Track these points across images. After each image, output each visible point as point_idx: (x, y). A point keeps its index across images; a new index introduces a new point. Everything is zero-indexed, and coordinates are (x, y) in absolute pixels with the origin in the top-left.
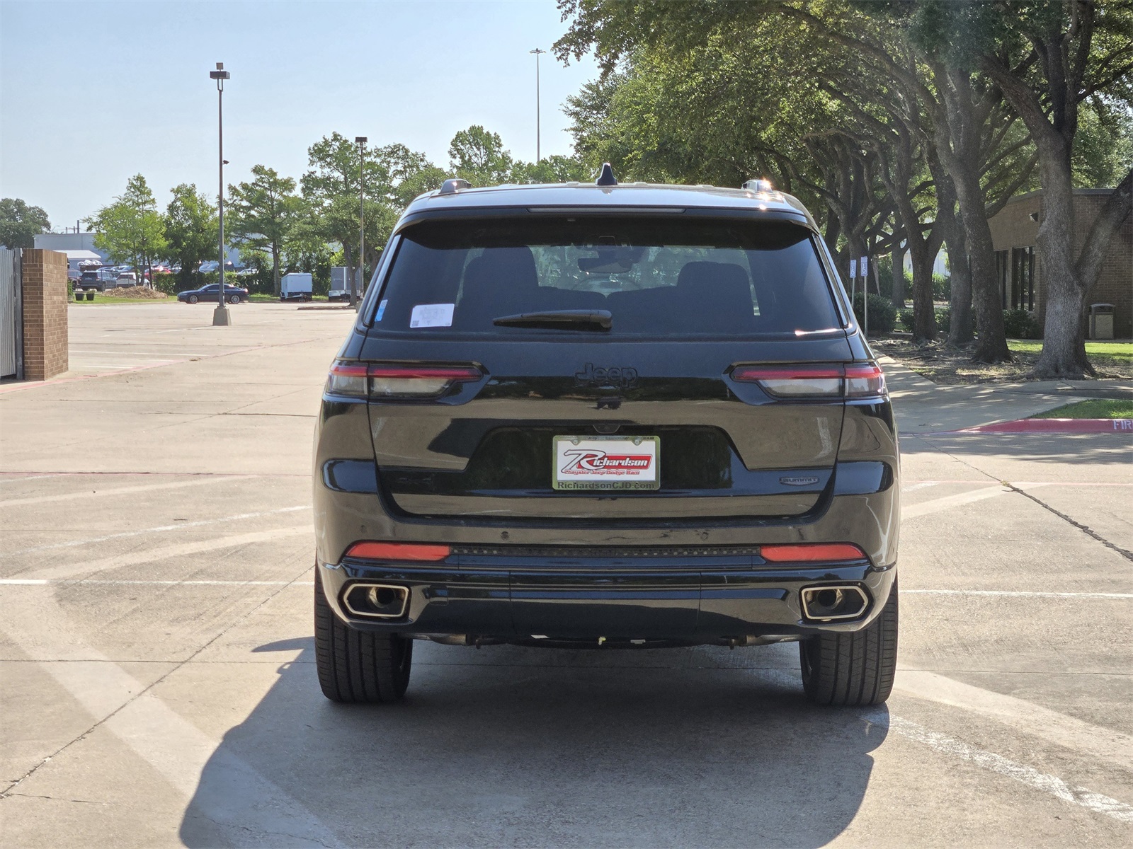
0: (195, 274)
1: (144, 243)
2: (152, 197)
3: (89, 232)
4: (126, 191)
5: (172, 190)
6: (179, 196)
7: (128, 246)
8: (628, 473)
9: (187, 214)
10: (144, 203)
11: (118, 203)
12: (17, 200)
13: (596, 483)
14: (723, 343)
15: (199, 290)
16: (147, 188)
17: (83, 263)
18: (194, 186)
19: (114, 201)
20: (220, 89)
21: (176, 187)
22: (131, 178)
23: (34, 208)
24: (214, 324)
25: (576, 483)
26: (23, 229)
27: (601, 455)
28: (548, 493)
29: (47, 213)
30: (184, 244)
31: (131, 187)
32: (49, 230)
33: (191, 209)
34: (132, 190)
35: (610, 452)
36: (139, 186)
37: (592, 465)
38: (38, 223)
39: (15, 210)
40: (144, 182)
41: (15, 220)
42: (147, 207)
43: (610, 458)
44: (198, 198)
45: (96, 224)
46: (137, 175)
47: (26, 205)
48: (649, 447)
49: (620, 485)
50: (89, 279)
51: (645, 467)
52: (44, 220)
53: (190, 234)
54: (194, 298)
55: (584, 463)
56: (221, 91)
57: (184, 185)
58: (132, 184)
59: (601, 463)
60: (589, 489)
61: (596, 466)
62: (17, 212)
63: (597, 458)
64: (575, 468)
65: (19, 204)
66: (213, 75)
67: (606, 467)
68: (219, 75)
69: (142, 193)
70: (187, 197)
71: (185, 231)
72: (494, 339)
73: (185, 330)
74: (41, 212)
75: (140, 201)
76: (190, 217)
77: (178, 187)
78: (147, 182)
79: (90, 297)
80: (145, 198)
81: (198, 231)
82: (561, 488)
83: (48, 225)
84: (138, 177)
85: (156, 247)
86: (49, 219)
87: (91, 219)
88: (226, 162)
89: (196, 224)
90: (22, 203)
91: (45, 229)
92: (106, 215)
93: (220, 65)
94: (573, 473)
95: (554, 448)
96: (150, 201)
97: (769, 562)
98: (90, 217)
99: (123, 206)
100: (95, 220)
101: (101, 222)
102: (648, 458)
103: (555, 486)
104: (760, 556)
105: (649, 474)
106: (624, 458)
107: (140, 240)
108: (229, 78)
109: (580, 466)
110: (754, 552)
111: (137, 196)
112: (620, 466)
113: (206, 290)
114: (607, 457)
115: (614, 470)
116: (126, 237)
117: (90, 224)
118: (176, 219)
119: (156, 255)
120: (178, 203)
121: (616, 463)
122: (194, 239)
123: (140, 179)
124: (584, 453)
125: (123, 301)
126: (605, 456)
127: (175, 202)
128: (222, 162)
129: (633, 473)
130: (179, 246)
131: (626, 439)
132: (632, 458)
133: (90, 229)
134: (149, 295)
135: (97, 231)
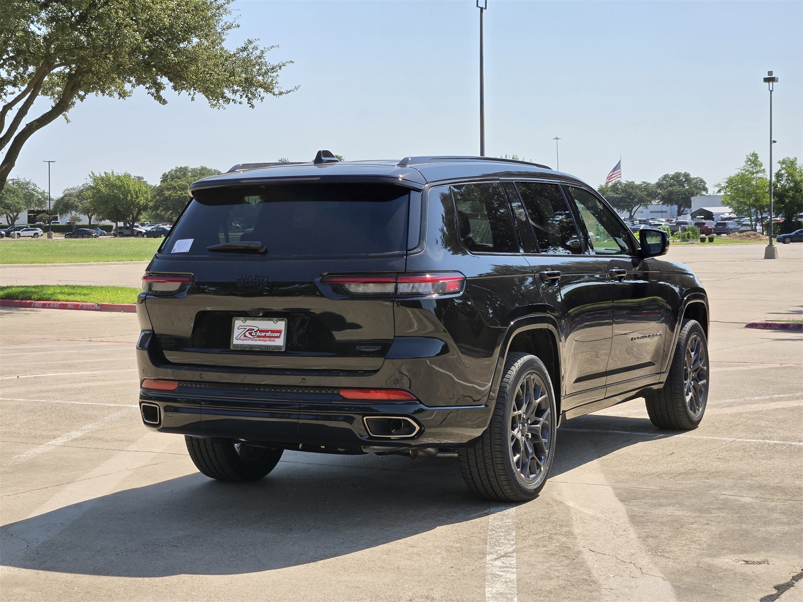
0: (794, 222)
1: (757, 200)
2: (762, 168)
3: (719, 194)
4: (744, 164)
5: (779, 162)
6: (784, 166)
7: (745, 203)
8: (269, 341)
9: (789, 179)
10: (757, 172)
11: (740, 173)
12: (685, 173)
13: (251, 346)
14: (322, 260)
15: (791, 234)
16: (759, 161)
17: (723, 216)
18: (796, 159)
19: (737, 172)
20: (771, 89)
21: (781, 160)
22: (749, 154)
23: (696, 178)
24: (765, 258)
25: (241, 345)
26: (689, 193)
27: (256, 329)
28: (229, 351)
29: (706, 182)
30: (787, 200)
31: (748, 161)
32: (707, 193)
33: (793, 176)
34: (749, 163)
35: (261, 328)
36: (754, 160)
37: (251, 335)
38: (699, 188)
39: (684, 180)
40: (757, 158)
41: (684, 187)
42: (760, 175)
43: (261, 331)
44: (798, 168)
45: (724, 188)
46: (752, 152)
47: (691, 176)
48: (281, 325)
49: (264, 347)
50: (721, 227)
51: (278, 337)
52: (704, 187)
53: (791, 193)
54: (788, 240)
55: (247, 334)
56: (771, 91)
57: (788, 158)
58: (749, 159)
59: (256, 334)
60: (248, 349)
61: (253, 336)
62: (685, 181)
63: (254, 331)
64: (242, 337)
65: (686, 175)
66: (766, 80)
67: (258, 336)
68: (770, 79)
69: (756, 165)
70: (789, 167)
71: (787, 191)
72: (207, 259)
73: (739, 262)
74: (702, 181)
75: (754, 171)
76: (792, 181)
77: (783, 160)
78: (759, 157)
79: (711, 240)
80: (758, 168)
81: (797, 191)
82: (234, 349)
83: (706, 190)
84: (753, 154)
85: (765, 204)
86: (707, 186)
87: (720, 184)
88: (775, 142)
89: (795, 185)
90: (688, 175)
91: (704, 193)
92: (730, 182)
93: (770, 73)
94: (242, 340)
95: (233, 324)
96: (761, 171)
97: (344, 399)
98: (720, 183)
99: (743, 175)
100: (723, 185)
101: (727, 187)
102: (280, 332)
103: (232, 348)
104: (339, 395)
105: (280, 342)
106: (267, 331)
107: (753, 198)
108: (777, 81)
109: (245, 336)
110: (336, 392)
111: (752, 167)
112: (265, 336)
113: (797, 233)
114: (259, 330)
115: (262, 339)
116: (744, 197)
117: (719, 188)
118: (781, 183)
119: (766, 209)
120: (783, 172)
121: (263, 334)
122: (794, 197)
123: (755, 155)
124: (248, 328)
125: (737, 242)
126: (258, 330)
127: (780, 170)
128: (772, 142)
129: (272, 341)
130: (783, 202)
131: (269, 320)
132: (273, 331)
133: (719, 191)
134: (757, 238)
135: (725, 193)
